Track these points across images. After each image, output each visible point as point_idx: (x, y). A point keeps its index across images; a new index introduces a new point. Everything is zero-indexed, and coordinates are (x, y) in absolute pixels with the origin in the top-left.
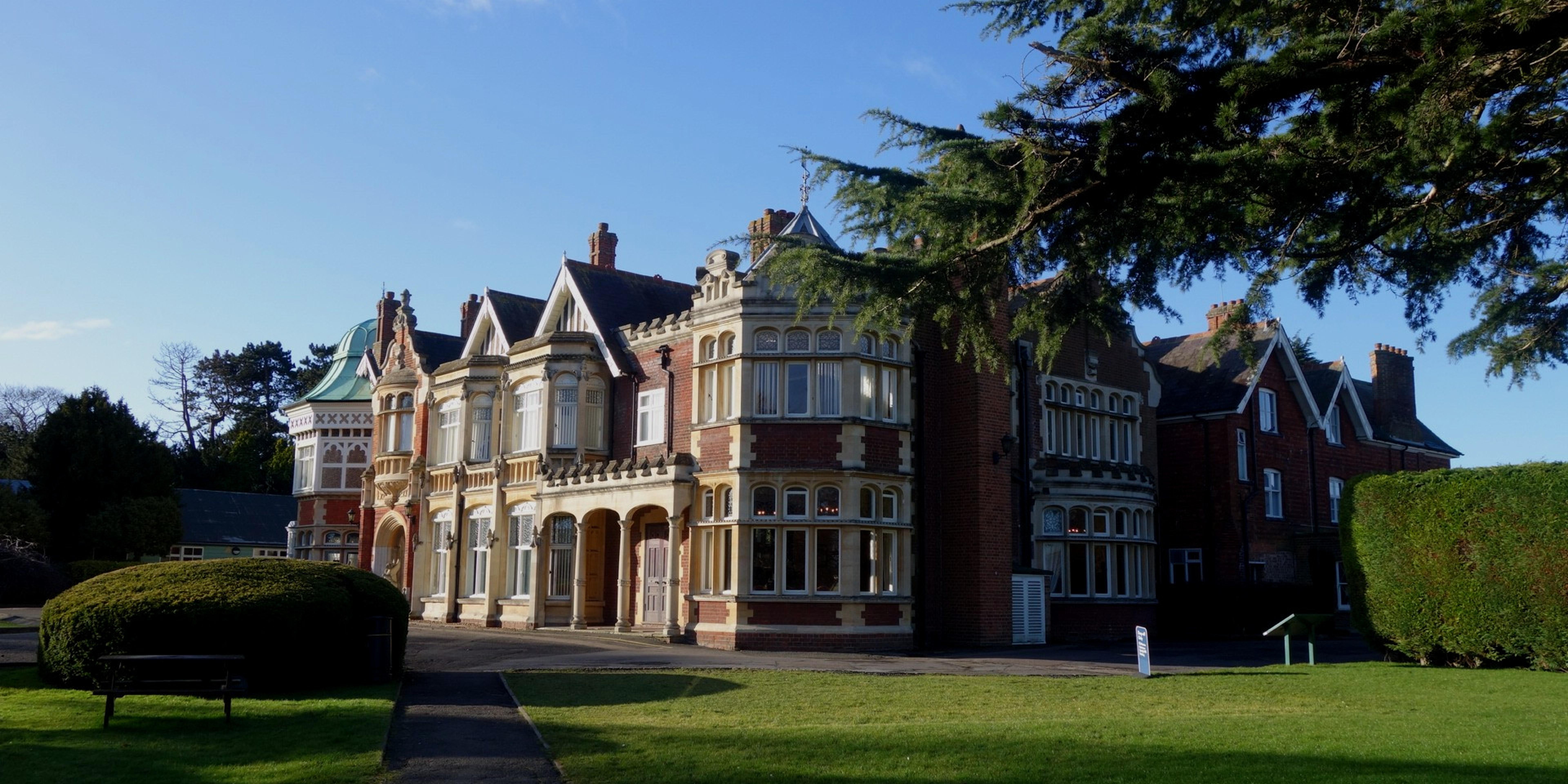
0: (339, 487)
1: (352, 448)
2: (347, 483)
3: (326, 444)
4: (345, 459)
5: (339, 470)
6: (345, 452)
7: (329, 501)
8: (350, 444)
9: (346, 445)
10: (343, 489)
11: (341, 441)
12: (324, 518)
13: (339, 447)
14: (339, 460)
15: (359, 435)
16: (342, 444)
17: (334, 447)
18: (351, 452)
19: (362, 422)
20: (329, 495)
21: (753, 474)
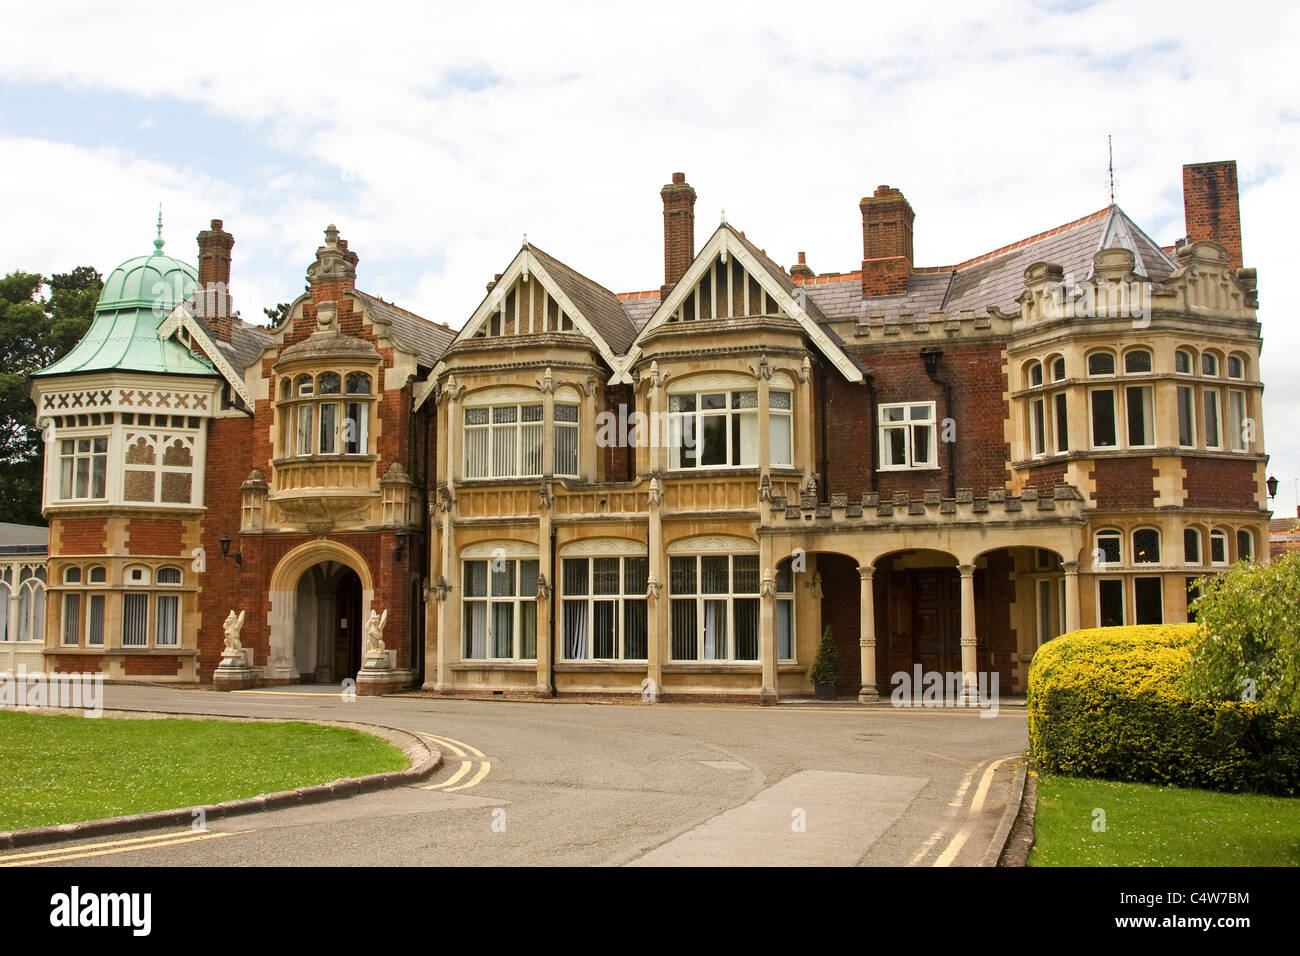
0: (151, 499)
1: (171, 443)
2: (163, 494)
3: (129, 436)
4: (159, 459)
5: (151, 476)
6: (160, 449)
7: (133, 521)
8: (166, 438)
9: (160, 438)
10: (157, 503)
11: (154, 433)
12: (127, 545)
13: (150, 442)
14: (151, 460)
15: (181, 426)
16: (154, 438)
17: (142, 441)
18: (169, 449)
19: (191, 406)
20: (136, 512)
21: (1187, 514)
